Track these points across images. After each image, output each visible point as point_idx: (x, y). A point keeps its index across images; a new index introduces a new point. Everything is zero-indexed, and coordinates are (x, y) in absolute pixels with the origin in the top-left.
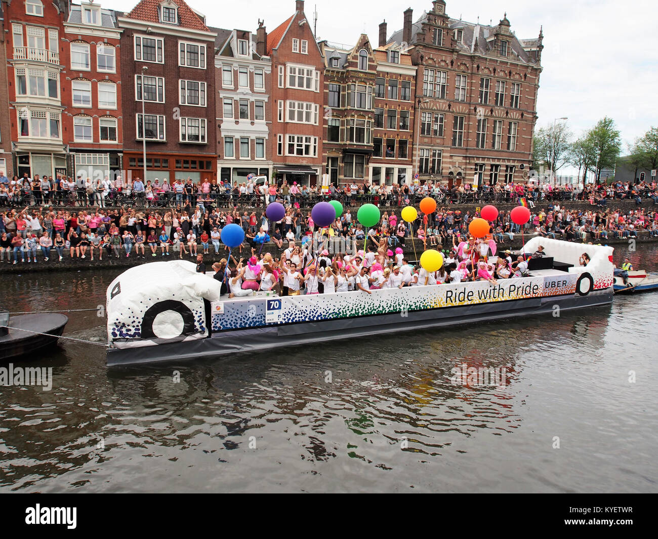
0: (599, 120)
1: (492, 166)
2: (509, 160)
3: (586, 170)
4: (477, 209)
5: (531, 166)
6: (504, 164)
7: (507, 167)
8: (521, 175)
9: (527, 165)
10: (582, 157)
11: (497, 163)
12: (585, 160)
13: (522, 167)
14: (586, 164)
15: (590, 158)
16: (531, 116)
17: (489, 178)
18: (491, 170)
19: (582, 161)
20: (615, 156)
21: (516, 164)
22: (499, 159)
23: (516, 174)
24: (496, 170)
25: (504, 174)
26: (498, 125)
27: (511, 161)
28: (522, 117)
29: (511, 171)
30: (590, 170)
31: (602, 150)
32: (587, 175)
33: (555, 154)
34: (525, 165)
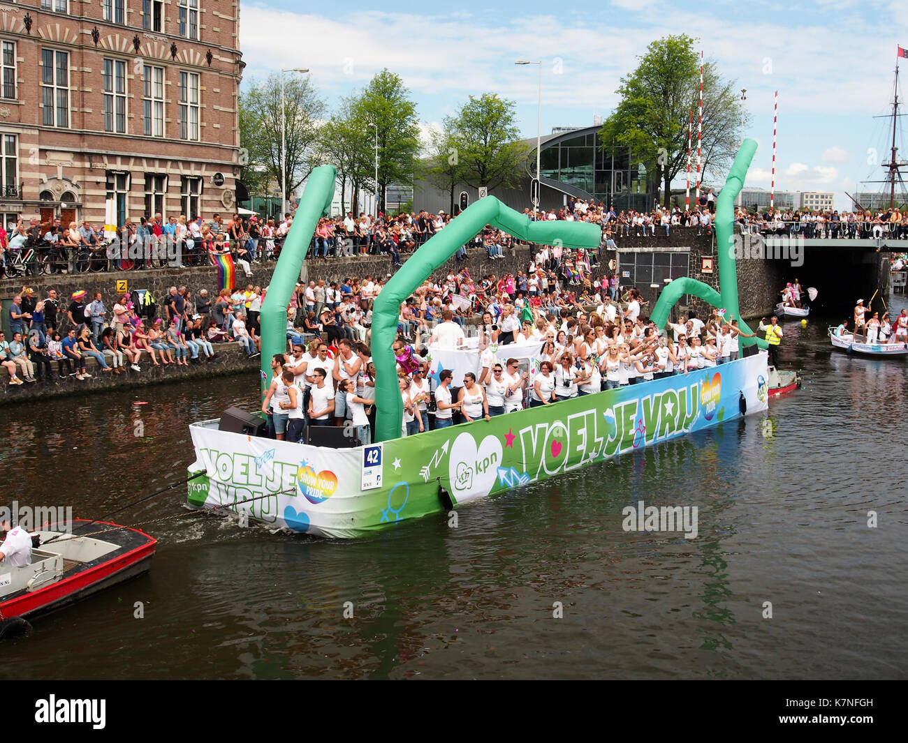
0: (372, 77)
1: (148, 176)
2: (187, 164)
3: (357, 187)
4: (119, 286)
5: (238, 177)
6: (177, 171)
7: (184, 179)
8: (216, 198)
9: (230, 175)
10: (347, 159)
11: (157, 169)
12: (352, 165)
13: (219, 181)
14: (355, 174)
15: (361, 162)
16: (231, 61)
17: (143, 207)
18: (147, 187)
19: (346, 168)
20: (410, 157)
21: (203, 172)
22: (163, 162)
23: (205, 197)
24: (159, 187)
25: (179, 196)
26: (154, 79)
27: (193, 166)
28: (209, 62)
29: (194, 189)
30: (365, 186)
31: (383, 144)
32: (361, 200)
33: (289, 149)
34: (225, 175)
